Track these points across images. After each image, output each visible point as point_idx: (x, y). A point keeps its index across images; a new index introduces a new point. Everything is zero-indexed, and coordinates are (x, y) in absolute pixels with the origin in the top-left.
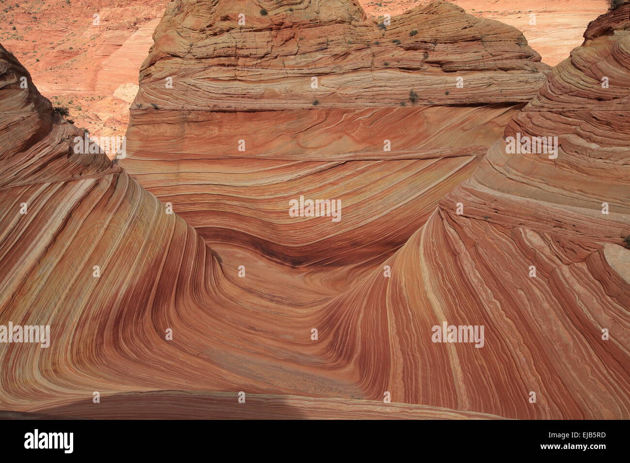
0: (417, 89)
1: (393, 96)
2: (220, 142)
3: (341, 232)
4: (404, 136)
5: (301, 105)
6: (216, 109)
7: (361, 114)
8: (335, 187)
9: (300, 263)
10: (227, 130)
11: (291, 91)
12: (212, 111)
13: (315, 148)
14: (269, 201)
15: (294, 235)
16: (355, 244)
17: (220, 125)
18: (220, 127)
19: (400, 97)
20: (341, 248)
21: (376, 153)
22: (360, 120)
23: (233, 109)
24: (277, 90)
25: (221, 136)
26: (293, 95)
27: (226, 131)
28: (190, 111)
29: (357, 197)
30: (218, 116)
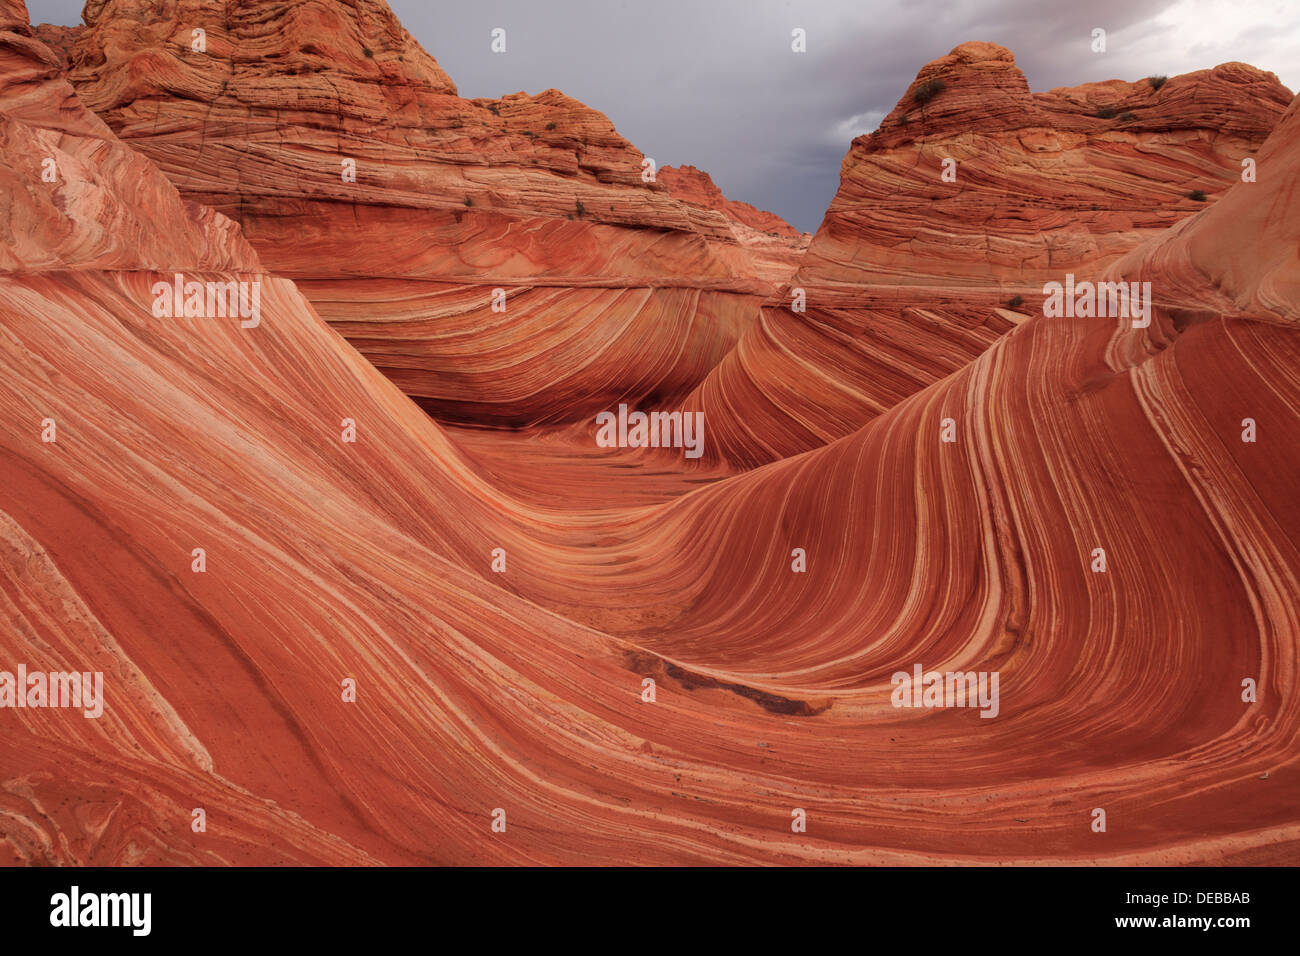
0: (583, 199)
1: (559, 206)
2: (329, 252)
3: (561, 378)
4: (583, 259)
5: (450, 204)
6: (319, 196)
7: (529, 225)
8: (531, 321)
9: (523, 424)
10: (338, 234)
11: (431, 182)
12: (311, 200)
13: (490, 267)
14: (447, 341)
15: (500, 386)
16: (582, 393)
17: (324, 224)
18: (326, 227)
19: (567, 207)
20: (567, 400)
21: (561, 278)
22: (530, 233)
23: (351, 199)
24: (412, 177)
25: (329, 243)
26: (435, 189)
27: (335, 234)
28: (260, 197)
29: (562, 333)
30: (322, 209)
